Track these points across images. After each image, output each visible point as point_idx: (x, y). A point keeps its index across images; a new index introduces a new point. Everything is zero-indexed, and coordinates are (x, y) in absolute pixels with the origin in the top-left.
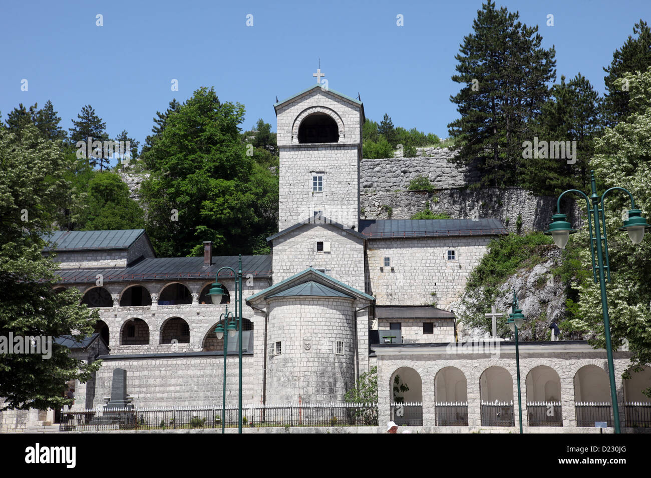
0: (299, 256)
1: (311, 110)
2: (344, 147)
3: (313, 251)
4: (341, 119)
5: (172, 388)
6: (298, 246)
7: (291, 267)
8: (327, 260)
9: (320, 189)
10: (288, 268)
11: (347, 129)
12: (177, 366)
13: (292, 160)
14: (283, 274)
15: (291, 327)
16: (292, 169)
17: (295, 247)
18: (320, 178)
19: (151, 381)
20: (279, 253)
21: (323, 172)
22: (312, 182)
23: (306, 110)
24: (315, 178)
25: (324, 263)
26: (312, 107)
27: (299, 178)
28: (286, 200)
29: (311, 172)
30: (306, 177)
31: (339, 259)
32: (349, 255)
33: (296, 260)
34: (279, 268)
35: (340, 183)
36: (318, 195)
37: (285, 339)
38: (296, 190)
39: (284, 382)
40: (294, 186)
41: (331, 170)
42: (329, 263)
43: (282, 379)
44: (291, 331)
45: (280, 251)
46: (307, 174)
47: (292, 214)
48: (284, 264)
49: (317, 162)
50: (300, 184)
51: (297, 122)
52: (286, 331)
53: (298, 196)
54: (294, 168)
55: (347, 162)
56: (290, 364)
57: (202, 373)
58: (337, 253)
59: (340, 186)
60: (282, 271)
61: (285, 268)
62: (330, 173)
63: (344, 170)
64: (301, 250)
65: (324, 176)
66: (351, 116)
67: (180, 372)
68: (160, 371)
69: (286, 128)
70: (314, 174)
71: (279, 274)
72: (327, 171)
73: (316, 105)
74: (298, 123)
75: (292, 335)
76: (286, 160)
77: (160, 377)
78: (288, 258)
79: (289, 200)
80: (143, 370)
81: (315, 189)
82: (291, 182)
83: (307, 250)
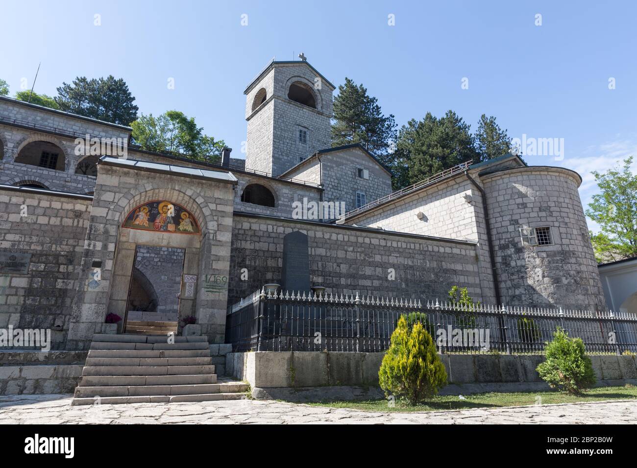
0: (345, 177)
1: (299, 78)
2: (322, 114)
3: (356, 176)
4: (320, 94)
5: (368, 283)
6: (344, 167)
7: (339, 185)
8: (366, 187)
9: (305, 141)
10: (336, 185)
11: (324, 103)
12: (372, 247)
13: (283, 110)
14: (332, 190)
15: (563, 210)
16: (283, 118)
17: (341, 167)
18: (305, 133)
19: (331, 267)
20: (328, 169)
21: (307, 128)
22: (298, 133)
23: (295, 76)
24: (301, 131)
25: (365, 189)
26: (300, 77)
27: (289, 127)
28: (278, 141)
29: (298, 125)
30: (294, 128)
31: (375, 189)
32: (382, 187)
33: (342, 180)
34: (328, 182)
35: (319, 141)
36: (303, 145)
37: (557, 224)
38: (286, 136)
39: (569, 284)
40: (285, 131)
41: (312, 129)
42: (368, 190)
43: (565, 281)
44: (563, 215)
45: (328, 166)
46: (295, 126)
47: (284, 154)
48: (332, 180)
49: (302, 119)
50: (289, 132)
51: (288, 82)
52: (554, 214)
53: (288, 141)
54: (285, 117)
55: (324, 127)
56: (573, 260)
57: (410, 263)
58: (373, 183)
59: (319, 143)
60: (331, 186)
61: (333, 184)
62: (312, 131)
63: (321, 132)
64: (346, 171)
65: (308, 133)
66: (327, 94)
67: (378, 258)
68: (346, 251)
69: (281, 84)
70: (301, 128)
71: (329, 189)
72: (310, 128)
73: (303, 76)
74: (289, 84)
75: (567, 220)
76: (278, 109)
77: (346, 260)
78: (336, 175)
79: (281, 142)
80: (317, 247)
81: (301, 140)
82: (283, 128)
83: (350, 173)
